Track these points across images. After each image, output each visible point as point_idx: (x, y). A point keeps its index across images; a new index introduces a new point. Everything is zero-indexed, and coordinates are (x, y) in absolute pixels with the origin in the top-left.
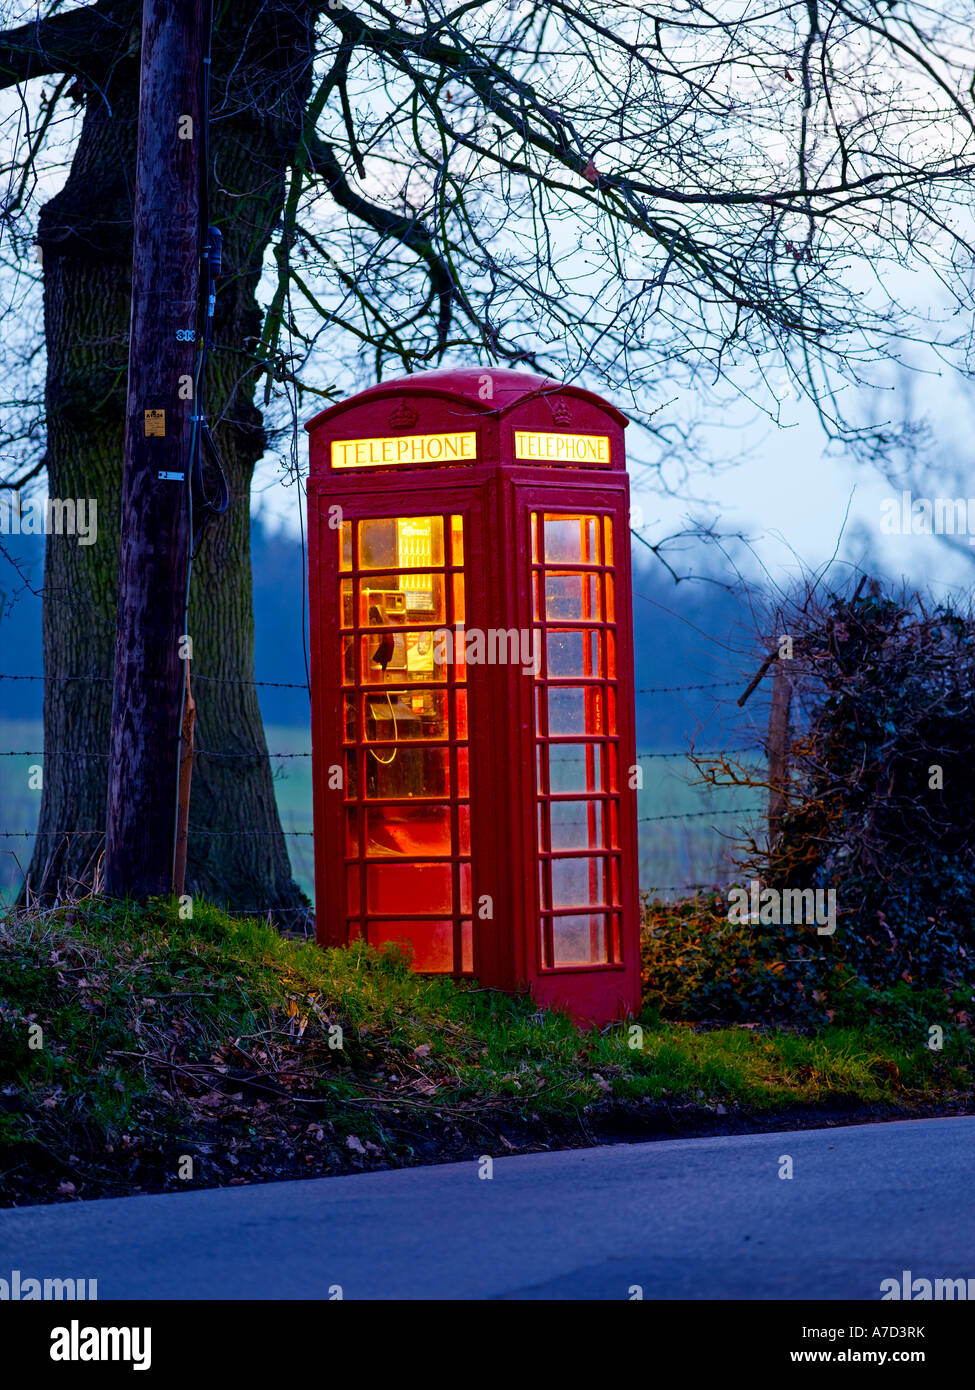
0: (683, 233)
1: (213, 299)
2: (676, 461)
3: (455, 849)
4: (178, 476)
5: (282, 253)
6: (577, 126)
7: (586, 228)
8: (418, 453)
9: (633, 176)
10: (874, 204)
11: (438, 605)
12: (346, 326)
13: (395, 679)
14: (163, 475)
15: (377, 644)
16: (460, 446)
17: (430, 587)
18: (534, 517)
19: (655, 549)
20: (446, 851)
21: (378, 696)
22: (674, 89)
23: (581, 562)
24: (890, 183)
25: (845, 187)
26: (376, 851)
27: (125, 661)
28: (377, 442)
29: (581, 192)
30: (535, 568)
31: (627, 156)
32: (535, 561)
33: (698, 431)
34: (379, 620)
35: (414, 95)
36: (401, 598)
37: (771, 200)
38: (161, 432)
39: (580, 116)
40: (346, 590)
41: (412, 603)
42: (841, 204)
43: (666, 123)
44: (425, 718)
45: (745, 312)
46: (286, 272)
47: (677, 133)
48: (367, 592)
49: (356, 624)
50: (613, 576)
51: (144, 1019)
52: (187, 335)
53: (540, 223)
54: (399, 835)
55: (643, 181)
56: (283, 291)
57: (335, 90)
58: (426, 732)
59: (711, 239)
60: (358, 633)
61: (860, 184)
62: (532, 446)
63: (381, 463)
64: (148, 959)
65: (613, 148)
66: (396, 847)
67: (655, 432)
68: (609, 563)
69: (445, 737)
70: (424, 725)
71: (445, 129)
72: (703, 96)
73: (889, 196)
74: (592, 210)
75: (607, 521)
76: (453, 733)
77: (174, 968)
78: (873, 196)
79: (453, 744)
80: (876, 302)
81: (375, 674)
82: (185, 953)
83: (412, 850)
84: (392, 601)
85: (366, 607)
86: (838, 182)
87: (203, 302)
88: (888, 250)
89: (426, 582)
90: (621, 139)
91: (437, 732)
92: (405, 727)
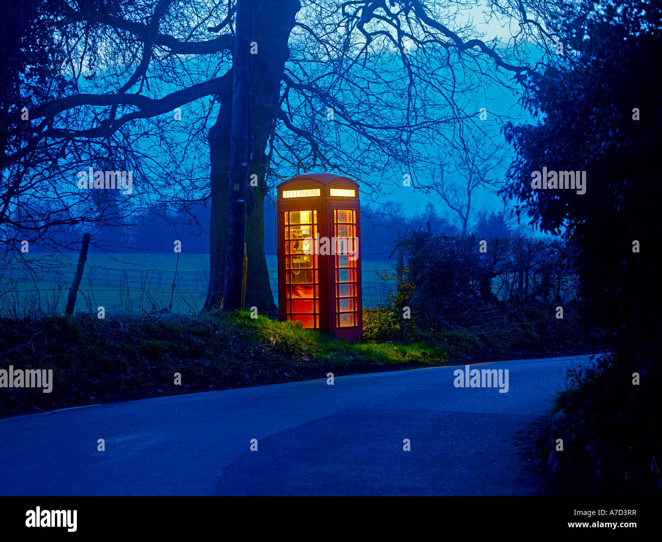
0: (375, 137)
1: (252, 155)
2: (375, 193)
3: (314, 296)
4: (243, 201)
5: (271, 142)
6: (347, 109)
7: (349, 136)
8: (305, 194)
9: (362, 122)
10: (424, 129)
11: (310, 233)
12: (288, 161)
13: (299, 253)
14: (239, 200)
15: (295, 243)
16: (316, 193)
17: (309, 229)
18: (335, 211)
19: (368, 217)
20: (312, 297)
21: (295, 256)
22: (372, 99)
23: (348, 222)
24: (429, 124)
25: (416, 125)
26: (294, 297)
27: (229, 248)
28: (295, 191)
29: (348, 126)
30: (335, 224)
31: (361, 117)
32: (335, 222)
33: (381, 186)
34: (295, 237)
35: (305, 101)
36: (301, 231)
37: (398, 128)
38: (238, 189)
39: (348, 106)
40: (286, 229)
41: (304, 233)
42: (415, 129)
43: (371, 108)
44: (307, 262)
45: (391, 157)
46: (272, 147)
47: (373, 110)
48: (292, 230)
49: (289, 238)
50: (356, 226)
51: (232, 342)
52: (245, 164)
53: (337, 134)
54: (300, 292)
55: (365, 123)
56: (271, 152)
57: (285, 99)
58: (308, 266)
59: (381, 139)
60: (289, 240)
61: (420, 124)
62: (335, 192)
63: (296, 197)
64: (234, 326)
65: (356, 115)
66: (300, 296)
67: (370, 186)
68: (355, 222)
69: (312, 268)
70: (307, 264)
71: (313, 109)
72: (380, 101)
73: (428, 127)
74: (351, 131)
75: (354, 212)
76: (314, 266)
77: (241, 328)
78: (424, 127)
79: (314, 269)
80: (425, 154)
81: (294, 251)
82: (244, 324)
83: (303, 296)
84: (298, 232)
85: (291, 234)
86: (414, 124)
87: (249, 156)
88: (428, 141)
89: (308, 227)
90: (358, 113)
91: (310, 266)
92: (302, 265)
